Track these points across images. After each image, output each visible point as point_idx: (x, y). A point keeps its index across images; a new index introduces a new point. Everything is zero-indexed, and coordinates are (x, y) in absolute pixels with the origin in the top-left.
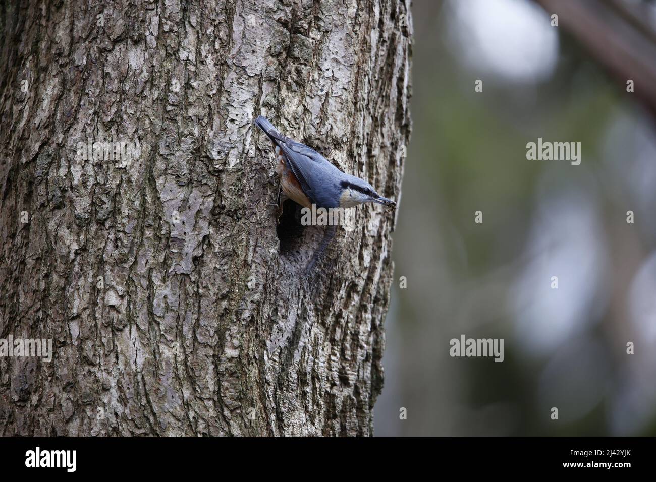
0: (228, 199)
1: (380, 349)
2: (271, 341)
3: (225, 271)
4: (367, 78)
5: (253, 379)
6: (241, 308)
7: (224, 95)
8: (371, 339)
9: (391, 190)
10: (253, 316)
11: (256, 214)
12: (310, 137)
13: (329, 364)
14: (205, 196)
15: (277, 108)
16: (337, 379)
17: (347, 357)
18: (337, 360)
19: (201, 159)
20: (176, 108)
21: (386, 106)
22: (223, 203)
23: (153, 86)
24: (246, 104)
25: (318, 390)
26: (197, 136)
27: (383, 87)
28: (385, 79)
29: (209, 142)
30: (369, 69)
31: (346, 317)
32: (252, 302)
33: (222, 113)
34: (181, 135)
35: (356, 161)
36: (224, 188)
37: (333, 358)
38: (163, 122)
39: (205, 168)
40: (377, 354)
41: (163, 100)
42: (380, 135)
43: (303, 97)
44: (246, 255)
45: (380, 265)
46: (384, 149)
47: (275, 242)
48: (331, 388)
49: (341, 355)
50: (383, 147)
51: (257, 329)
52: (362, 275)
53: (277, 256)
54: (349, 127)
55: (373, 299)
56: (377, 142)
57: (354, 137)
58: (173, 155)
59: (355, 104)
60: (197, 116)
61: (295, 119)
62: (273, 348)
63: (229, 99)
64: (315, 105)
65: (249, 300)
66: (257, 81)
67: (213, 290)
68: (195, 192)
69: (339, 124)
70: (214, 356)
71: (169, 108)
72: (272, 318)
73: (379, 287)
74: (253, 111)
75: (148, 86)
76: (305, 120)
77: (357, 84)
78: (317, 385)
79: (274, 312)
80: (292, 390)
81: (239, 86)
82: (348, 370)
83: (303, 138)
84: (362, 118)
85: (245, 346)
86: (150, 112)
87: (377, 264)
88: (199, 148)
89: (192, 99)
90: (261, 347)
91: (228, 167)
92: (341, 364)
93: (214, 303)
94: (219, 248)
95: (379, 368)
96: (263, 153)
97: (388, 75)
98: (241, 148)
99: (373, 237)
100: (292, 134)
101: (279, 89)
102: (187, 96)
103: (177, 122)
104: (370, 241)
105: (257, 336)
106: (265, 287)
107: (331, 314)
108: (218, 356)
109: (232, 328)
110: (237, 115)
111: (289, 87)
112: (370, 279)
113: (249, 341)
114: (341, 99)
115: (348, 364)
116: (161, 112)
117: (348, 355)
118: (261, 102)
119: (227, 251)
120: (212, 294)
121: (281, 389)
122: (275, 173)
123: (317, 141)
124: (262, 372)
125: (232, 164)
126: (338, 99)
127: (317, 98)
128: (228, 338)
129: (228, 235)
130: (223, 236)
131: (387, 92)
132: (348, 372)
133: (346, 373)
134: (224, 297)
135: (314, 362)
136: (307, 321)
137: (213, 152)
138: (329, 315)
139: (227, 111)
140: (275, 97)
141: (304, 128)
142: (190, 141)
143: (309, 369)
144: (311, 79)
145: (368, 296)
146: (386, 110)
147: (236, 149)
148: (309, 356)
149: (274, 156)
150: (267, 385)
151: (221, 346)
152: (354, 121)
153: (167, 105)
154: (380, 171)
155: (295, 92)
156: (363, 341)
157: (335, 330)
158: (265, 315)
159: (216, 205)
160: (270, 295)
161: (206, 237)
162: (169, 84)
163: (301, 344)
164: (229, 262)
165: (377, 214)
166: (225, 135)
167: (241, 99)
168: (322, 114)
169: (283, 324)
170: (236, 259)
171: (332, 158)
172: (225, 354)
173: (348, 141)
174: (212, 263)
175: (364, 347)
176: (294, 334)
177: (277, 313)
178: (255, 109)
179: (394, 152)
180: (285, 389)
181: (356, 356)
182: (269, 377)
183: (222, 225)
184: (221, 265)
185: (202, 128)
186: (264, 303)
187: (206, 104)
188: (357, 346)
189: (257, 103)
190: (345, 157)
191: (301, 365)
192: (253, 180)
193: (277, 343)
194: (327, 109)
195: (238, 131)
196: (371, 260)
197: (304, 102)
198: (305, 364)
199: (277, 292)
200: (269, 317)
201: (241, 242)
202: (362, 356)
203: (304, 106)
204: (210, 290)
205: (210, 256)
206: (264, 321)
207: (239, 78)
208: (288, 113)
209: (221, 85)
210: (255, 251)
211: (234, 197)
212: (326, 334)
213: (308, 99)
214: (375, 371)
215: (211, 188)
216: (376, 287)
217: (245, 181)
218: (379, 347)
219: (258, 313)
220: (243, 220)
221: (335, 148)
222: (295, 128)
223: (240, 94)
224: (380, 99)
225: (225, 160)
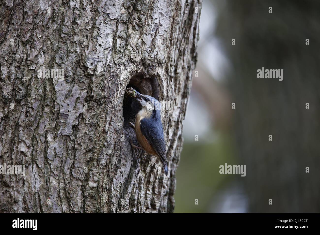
0: (96, 92)
1: (173, 189)
2: (116, 179)
3: (92, 135)
4: (178, 26)
5: (105, 201)
6: (100, 158)
7: (96, 30)
8: (169, 183)
9: (185, 95)
10: (107, 163)
11: (111, 102)
12: (145, 58)
13: (146, 196)
14: (82, 90)
15: (126, 40)
16: (149, 205)
17: (156, 192)
18: (150, 194)
19: (80, 67)
20: (67, 35)
21: (186, 44)
22: (92, 94)
23: (53, 21)
24: (108, 36)
25: (140, 211)
26: (79, 53)
27: (185, 32)
28: (187, 27)
29: (86, 57)
30: (180, 21)
31: (157, 168)
32: (107, 154)
33: (94, 40)
34: (69, 52)
35: (169, 75)
36: (93, 85)
37: (148, 192)
38: (59, 43)
39: (82, 73)
40: (171, 192)
41: (59, 30)
42: (182, 61)
43: (141, 34)
44: (105, 126)
45: (176, 139)
46: (184, 70)
47: (122, 120)
48: (146, 210)
49: (152, 191)
50: (183, 68)
51: (108, 171)
52: (167, 143)
53: (122, 128)
54: (167, 54)
55: (172, 158)
56: (180, 65)
57: (169, 60)
58: (63, 63)
59: (171, 41)
60: (79, 41)
61: (137, 47)
62: (117, 183)
63: (98, 32)
64: (148, 39)
65: (105, 154)
66: (115, 23)
67: (84, 146)
68: (76, 87)
69: (162, 52)
70: (82, 186)
71: (63, 35)
72: (117, 165)
73: (175, 152)
74: (112, 40)
75: (51, 21)
76: (142, 48)
77: (172, 29)
78: (139, 208)
79: (118, 162)
80: (126, 209)
81: (105, 25)
82: (156, 200)
83: (140, 59)
84: (174, 50)
85: (101, 181)
86: (51, 37)
87: (175, 138)
88: (79, 60)
89: (76, 31)
90: (110, 182)
91: (97, 73)
92: (152, 196)
93: (84, 154)
94: (89, 121)
95: (172, 201)
96: (117, 65)
97: (189, 26)
98: (104, 62)
99: (175, 121)
100: (134, 56)
101: (128, 28)
102: (74, 29)
103: (67, 44)
104: (173, 124)
105: (108, 175)
106: (114, 147)
107: (149, 166)
108: (84, 186)
109: (94, 170)
110: (103, 42)
111: (134, 28)
112: (171, 147)
113: (103, 178)
114: (164, 37)
115: (156, 197)
116: (57, 37)
117: (156, 191)
118: (117, 36)
119: (93, 123)
120: (83, 148)
121: (120, 209)
122: (124, 78)
123: (149, 61)
124: (110, 197)
125: (99, 71)
126: (162, 37)
127: (150, 35)
128: (91, 176)
129: (94, 114)
130: (92, 114)
131: (187, 35)
132: (156, 201)
133: (155, 202)
134: (90, 151)
135: (139, 194)
136: (136, 168)
137: (88, 63)
138: (148, 166)
139: (97, 39)
140: (125, 33)
141: (142, 53)
142: (74, 56)
143: (136, 198)
144: (146, 24)
145: (170, 156)
146: (187, 46)
147: (102, 62)
148: (136, 189)
149: (124, 68)
150: (112, 205)
151: (87, 180)
152: (170, 51)
153: (61, 33)
154: (181, 82)
155: (137, 31)
156: (165, 183)
157: (150, 175)
158: (114, 163)
159: (88, 95)
160: (117, 151)
161: (81, 114)
162: (63, 21)
163: (133, 182)
164: (95, 130)
165: (178, 108)
166: (95, 53)
167: (106, 33)
168: (152, 45)
169: (123, 169)
170: (98, 129)
171: (156, 72)
172: (89, 185)
173: (165, 62)
174: (83, 130)
175: (165, 187)
176: (129, 176)
177: (120, 162)
178: (114, 39)
179: (188, 72)
180: (122, 208)
181: (161, 192)
182: (114, 200)
183: (91, 107)
184: (89, 131)
185: (82, 49)
186: (113, 156)
187: (85, 34)
188: (162, 186)
189: (115, 36)
190: (163, 72)
191: (132, 195)
192: (111, 82)
193: (119, 180)
194: (155, 42)
195: (103, 52)
196: (173, 135)
197: (142, 37)
198: (134, 194)
199: (121, 150)
200: (116, 164)
201: (102, 118)
202: (164, 192)
203: (142, 40)
204: (82, 146)
205: (83, 126)
206: (112, 167)
207: (105, 20)
208: (133, 43)
209: (94, 24)
210: (110, 124)
211: (99, 91)
212: (145, 177)
213: (144, 35)
214: (169, 202)
215: (85, 85)
216: (174, 151)
217: (106, 82)
218: (173, 188)
219: (109, 162)
220: (104, 105)
221: (159, 66)
222: (136, 52)
223: (105, 29)
224: (184, 39)
225: (95, 68)
